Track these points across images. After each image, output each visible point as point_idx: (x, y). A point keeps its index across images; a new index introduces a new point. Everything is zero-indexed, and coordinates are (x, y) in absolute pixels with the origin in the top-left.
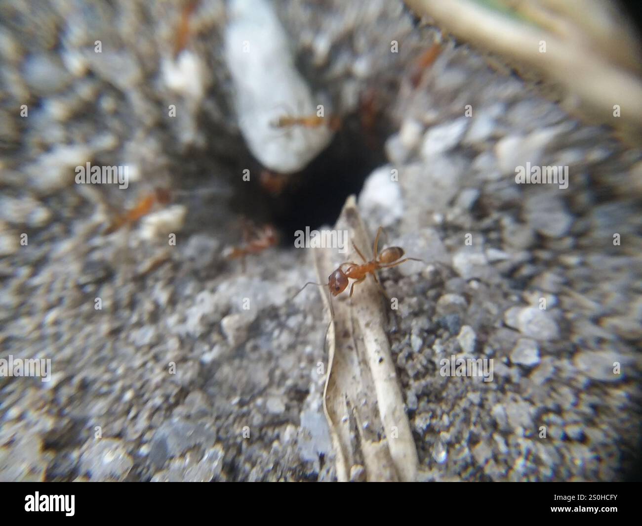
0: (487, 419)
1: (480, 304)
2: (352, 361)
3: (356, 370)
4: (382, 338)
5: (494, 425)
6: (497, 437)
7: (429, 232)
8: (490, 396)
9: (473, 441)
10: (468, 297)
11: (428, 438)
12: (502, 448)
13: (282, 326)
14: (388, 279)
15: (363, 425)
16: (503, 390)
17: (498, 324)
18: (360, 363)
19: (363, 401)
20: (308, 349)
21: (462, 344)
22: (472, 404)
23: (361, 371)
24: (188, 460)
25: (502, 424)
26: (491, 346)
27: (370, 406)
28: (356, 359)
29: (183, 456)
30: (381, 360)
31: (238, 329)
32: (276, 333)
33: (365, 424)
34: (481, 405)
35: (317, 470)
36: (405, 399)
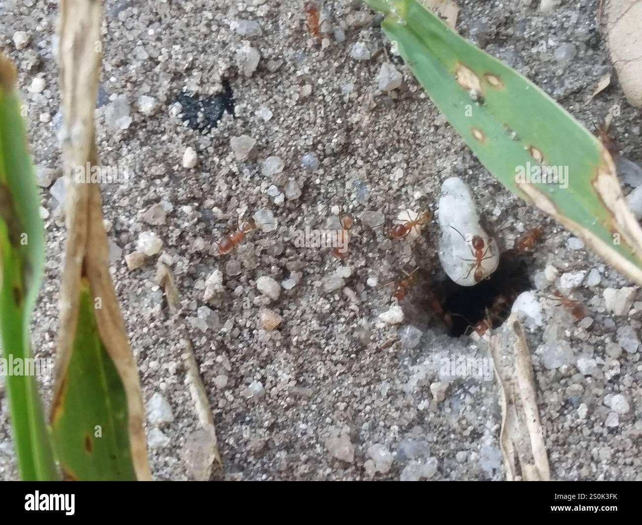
0: (589, 456)
1: (590, 391)
2: (514, 419)
3: (517, 424)
4: (535, 407)
5: (592, 459)
6: (593, 465)
7: (564, 342)
8: (592, 444)
9: (580, 467)
10: (585, 386)
11: (557, 465)
12: (594, 470)
13: (466, 392)
14: (539, 371)
15: (521, 456)
16: (598, 440)
17: (600, 404)
18: (519, 421)
19: (521, 443)
20: (483, 408)
21: (579, 414)
22: (582, 447)
23: (520, 425)
24: (419, 462)
25: (596, 458)
26: (595, 416)
27: (525, 446)
28: (517, 418)
29: (416, 459)
30: (534, 421)
31: (440, 392)
32: (462, 396)
33: (523, 455)
34: (587, 448)
35: (491, 476)
36: (545, 443)
